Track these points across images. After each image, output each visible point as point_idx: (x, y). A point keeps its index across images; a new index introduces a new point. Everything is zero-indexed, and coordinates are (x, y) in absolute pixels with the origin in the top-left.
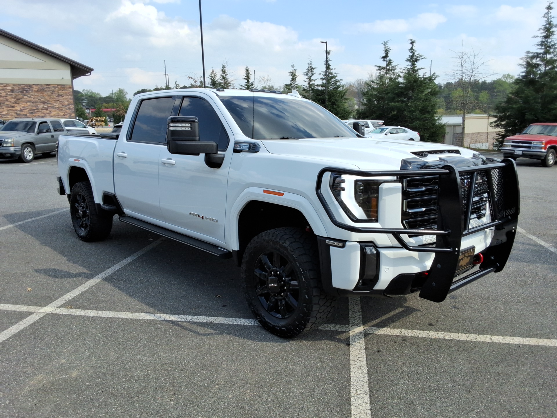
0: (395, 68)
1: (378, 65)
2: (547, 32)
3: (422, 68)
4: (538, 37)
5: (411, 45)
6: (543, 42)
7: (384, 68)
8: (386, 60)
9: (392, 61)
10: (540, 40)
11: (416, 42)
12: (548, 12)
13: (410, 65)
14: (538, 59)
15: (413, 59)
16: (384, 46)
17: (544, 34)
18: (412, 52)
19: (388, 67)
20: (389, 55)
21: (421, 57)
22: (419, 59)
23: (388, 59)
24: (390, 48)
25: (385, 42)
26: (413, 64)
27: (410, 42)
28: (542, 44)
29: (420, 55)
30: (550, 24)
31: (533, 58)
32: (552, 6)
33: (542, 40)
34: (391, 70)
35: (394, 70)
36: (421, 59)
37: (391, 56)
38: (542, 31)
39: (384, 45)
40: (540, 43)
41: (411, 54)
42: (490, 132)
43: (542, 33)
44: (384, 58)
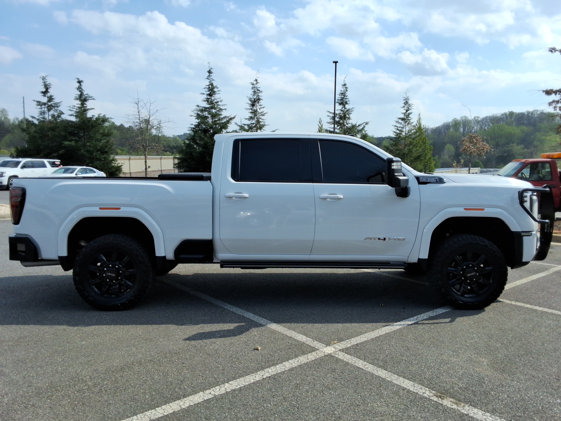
0: (59, 105)
1: (37, 100)
2: (210, 91)
3: (92, 109)
4: (204, 94)
5: (78, 84)
6: (207, 98)
7: (45, 104)
8: (47, 95)
9: (53, 98)
10: (205, 96)
11: (84, 82)
12: (209, 75)
13: (80, 104)
14: (206, 112)
15: (83, 99)
16: (42, 81)
17: (209, 93)
18: (80, 91)
19: (49, 104)
20: (49, 90)
21: (91, 97)
22: (88, 100)
23: (49, 95)
24: (50, 83)
25: (43, 76)
26: (83, 104)
27: (77, 80)
28: (207, 100)
29: (89, 95)
30: (212, 85)
31: (202, 111)
32: (212, 70)
33: (207, 97)
34: (54, 107)
35: (57, 107)
36: (90, 99)
37: (51, 92)
38: (207, 90)
39: (43, 79)
40: (206, 100)
41: (79, 93)
42: (133, 173)
43: (206, 92)
44: (45, 93)
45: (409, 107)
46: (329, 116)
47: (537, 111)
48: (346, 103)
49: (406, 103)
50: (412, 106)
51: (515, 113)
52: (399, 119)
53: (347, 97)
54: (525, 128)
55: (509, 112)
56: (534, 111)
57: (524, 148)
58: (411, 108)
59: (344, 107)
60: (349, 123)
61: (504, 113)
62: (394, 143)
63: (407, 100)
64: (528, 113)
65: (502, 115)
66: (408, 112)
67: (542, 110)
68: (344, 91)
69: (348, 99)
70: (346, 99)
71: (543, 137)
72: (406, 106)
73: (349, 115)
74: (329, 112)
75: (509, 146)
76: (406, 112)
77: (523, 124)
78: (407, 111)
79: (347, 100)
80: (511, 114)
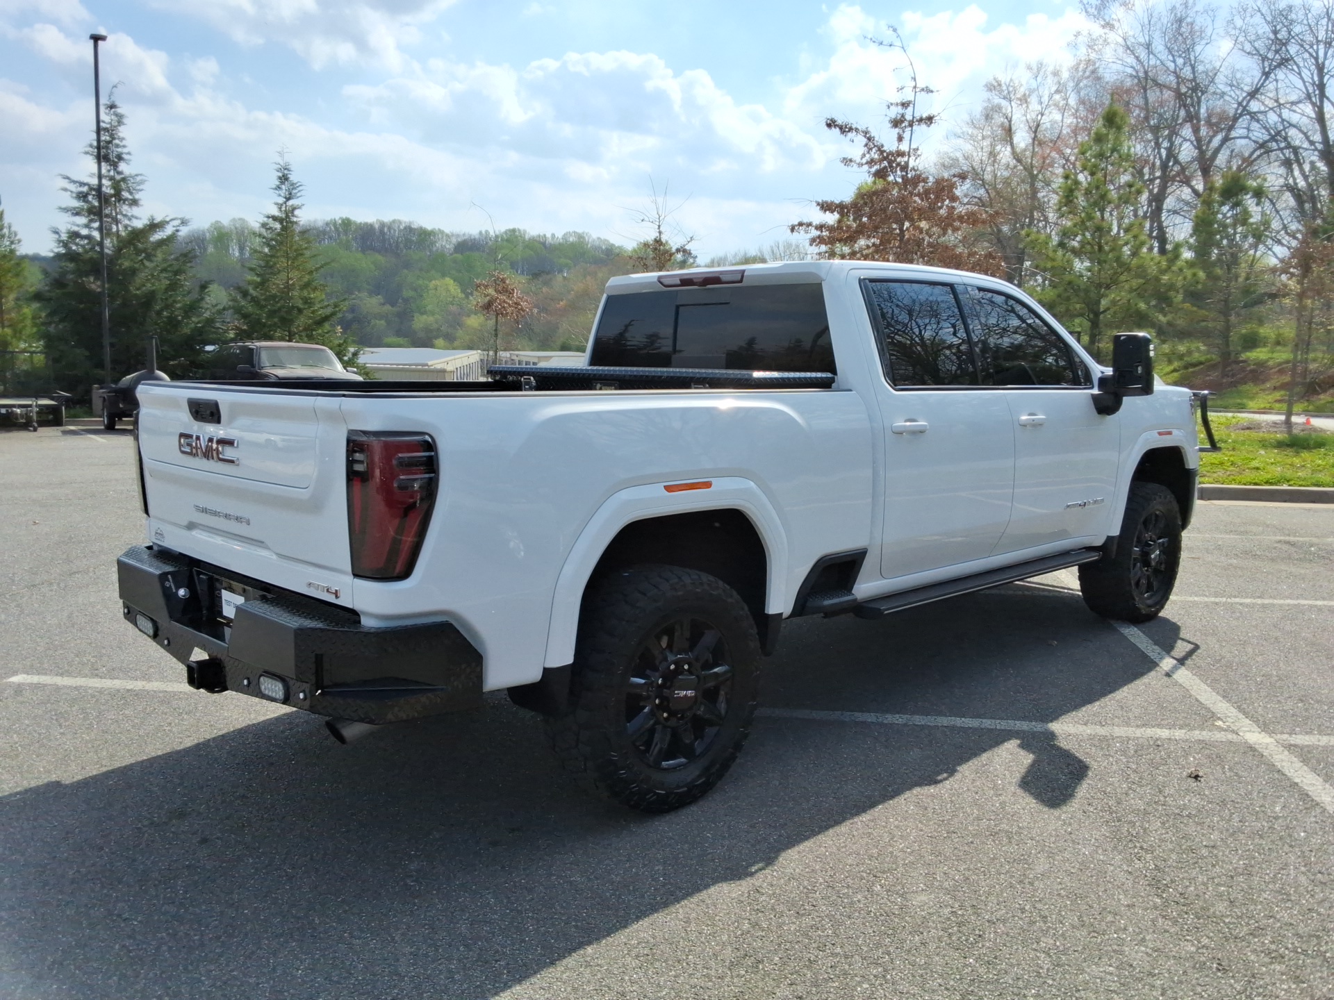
45: (294, 191)
46: (65, 190)
47: (400, 222)
48: (120, 157)
49: (284, 179)
50: (300, 188)
51: (355, 223)
52: (268, 217)
53: (124, 143)
54: (379, 258)
55: (340, 218)
56: (394, 221)
57: (384, 304)
58: (298, 195)
59: (115, 170)
60: (132, 216)
61: (331, 220)
62: (259, 280)
63: (286, 172)
64: (383, 225)
65: (327, 224)
66: (290, 203)
67: (410, 223)
68: (110, 123)
69: (124, 146)
70: (117, 146)
71: (420, 282)
72: (283, 187)
73: (131, 193)
74: (68, 178)
75: (354, 296)
76: (285, 203)
77: (374, 249)
78: (288, 199)
79: (125, 150)
80: (347, 223)
